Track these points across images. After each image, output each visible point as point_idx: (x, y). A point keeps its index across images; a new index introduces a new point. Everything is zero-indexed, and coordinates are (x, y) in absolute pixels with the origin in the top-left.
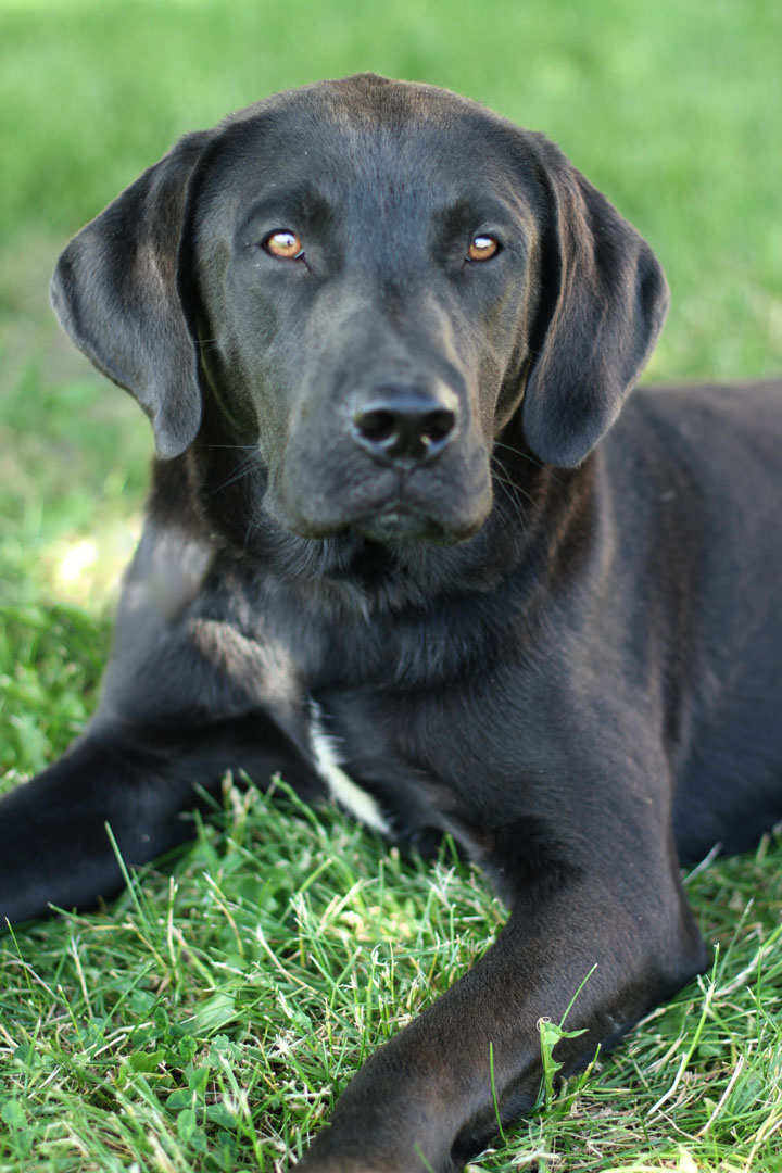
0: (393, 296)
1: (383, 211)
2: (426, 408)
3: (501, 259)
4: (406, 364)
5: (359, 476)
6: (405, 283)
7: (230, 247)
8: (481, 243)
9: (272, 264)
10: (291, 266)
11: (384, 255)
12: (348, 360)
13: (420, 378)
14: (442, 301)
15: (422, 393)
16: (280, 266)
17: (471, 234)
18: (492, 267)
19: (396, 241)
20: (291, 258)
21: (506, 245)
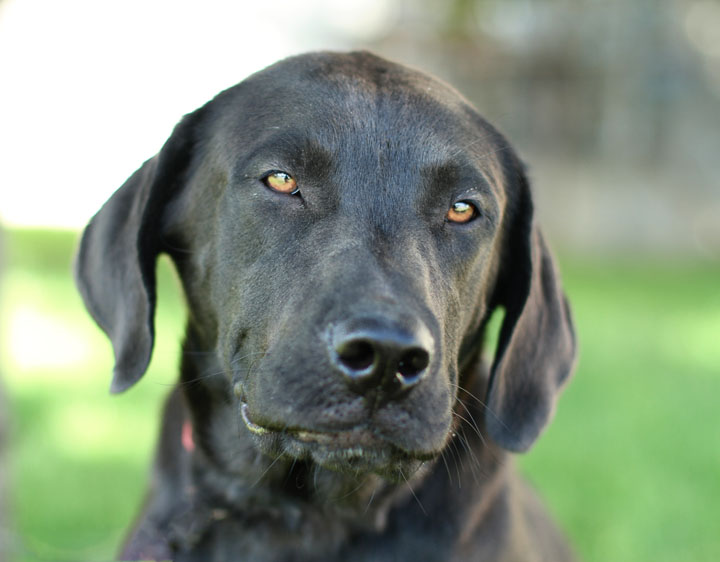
0: (382, 238)
1: (379, 163)
2: (405, 344)
3: (477, 224)
4: (391, 302)
5: (333, 399)
6: (393, 229)
7: (229, 176)
8: (461, 207)
9: (268, 196)
10: (288, 200)
11: (376, 202)
12: (337, 290)
13: (405, 317)
14: (423, 250)
15: (405, 330)
16: (276, 199)
17: (453, 197)
18: (469, 229)
19: (388, 190)
20: (288, 194)
21: (483, 212)
